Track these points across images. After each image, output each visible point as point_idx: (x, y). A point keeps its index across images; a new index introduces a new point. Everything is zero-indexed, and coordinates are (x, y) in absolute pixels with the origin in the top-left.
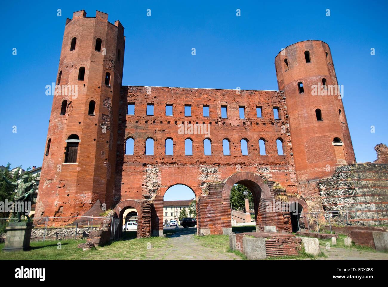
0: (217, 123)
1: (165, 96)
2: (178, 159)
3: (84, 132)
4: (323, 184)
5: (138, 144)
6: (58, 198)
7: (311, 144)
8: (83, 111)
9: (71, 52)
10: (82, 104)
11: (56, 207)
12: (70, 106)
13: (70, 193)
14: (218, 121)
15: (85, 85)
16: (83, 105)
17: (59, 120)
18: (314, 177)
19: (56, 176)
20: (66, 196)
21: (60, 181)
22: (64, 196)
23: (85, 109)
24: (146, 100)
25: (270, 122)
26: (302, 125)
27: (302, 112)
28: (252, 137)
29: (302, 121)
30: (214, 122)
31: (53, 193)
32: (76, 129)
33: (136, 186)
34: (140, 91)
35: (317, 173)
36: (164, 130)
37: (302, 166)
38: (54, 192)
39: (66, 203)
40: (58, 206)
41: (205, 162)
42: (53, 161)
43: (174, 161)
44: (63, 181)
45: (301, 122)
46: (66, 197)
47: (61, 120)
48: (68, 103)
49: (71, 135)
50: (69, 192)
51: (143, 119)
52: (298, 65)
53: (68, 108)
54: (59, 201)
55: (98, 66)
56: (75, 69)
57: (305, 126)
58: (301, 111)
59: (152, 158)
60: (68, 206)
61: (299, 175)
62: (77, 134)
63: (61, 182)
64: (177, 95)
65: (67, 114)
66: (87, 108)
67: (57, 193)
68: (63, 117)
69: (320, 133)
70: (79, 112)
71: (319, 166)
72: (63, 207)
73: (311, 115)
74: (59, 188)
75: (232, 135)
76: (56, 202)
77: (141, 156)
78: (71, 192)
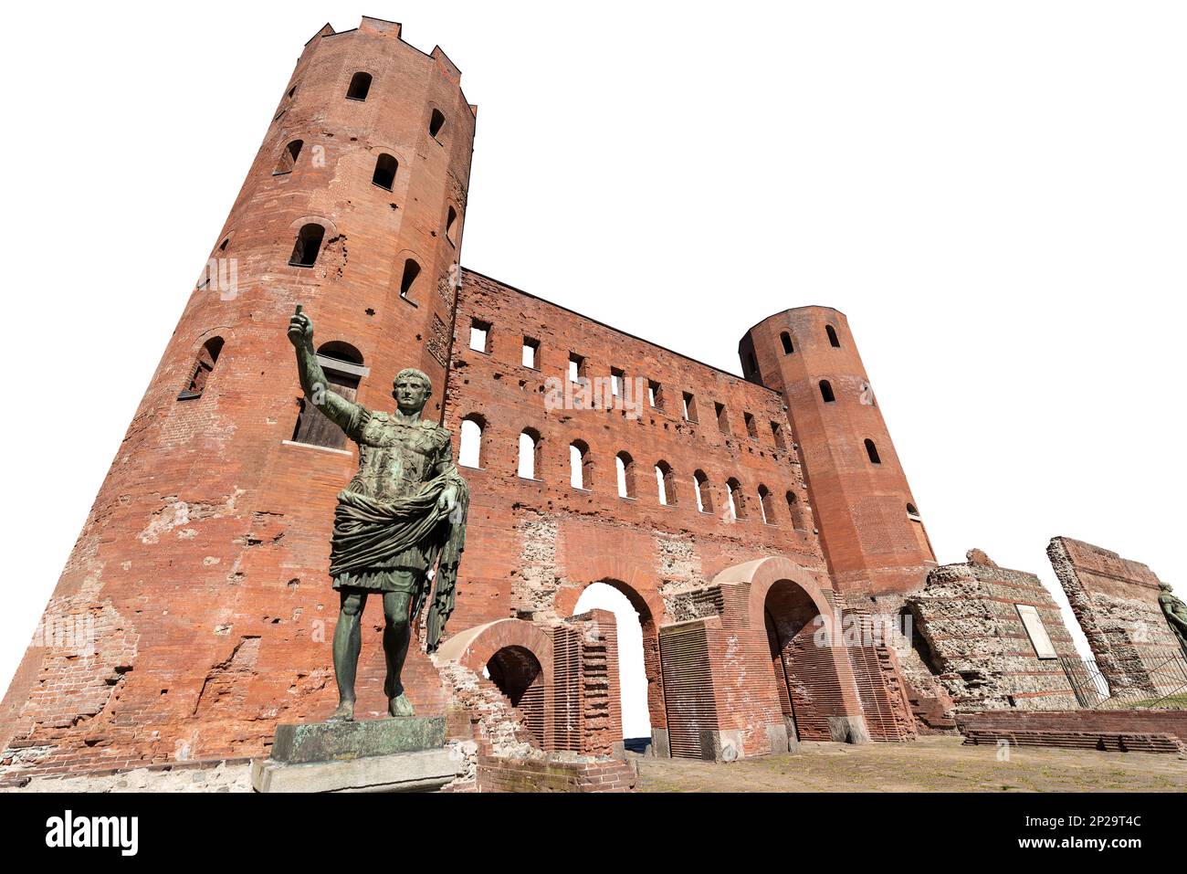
0: (678, 427)
1: (567, 333)
2: (603, 506)
3: (384, 346)
4: (927, 604)
5: (501, 440)
6: (239, 594)
7: (867, 512)
8: (386, 280)
9: (351, 102)
10: (382, 255)
11: (221, 638)
12: (334, 246)
13: (301, 575)
14: (680, 426)
15: (394, 206)
16: (384, 261)
17: (280, 281)
18: (884, 589)
19: (240, 491)
20: (283, 585)
21: (262, 513)
22: (274, 585)
23: (392, 276)
24: (521, 326)
25: (771, 453)
26: (839, 469)
27: (837, 440)
28: (745, 479)
29: (839, 459)
30: (672, 426)
31: (208, 570)
32: (355, 328)
33: (491, 574)
34: (507, 298)
35: (892, 578)
36: (568, 418)
37: (849, 560)
38: (215, 561)
39: (276, 621)
40: (233, 633)
41: (663, 524)
42: (232, 426)
43: (593, 508)
44: (274, 518)
45: (837, 462)
46: (278, 592)
47: (294, 282)
48: (327, 236)
49: (333, 342)
50: (298, 570)
51: (514, 373)
52: (815, 346)
53: (327, 252)
54: (238, 610)
55: (433, 177)
56: (364, 151)
57: (847, 471)
58: (834, 438)
59: (538, 489)
60: (287, 633)
61: (843, 582)
62: (355, 345)
63: (266, 518)
64: (594, 339)
65: (319, 269)
66: (396, 276)
67: (237, 566)
68: (301, 275)
69: (882, 490)
70: (369, 276)
71: (892, 562)
72: (256, 642)
73: (859, 450)
74: (247, 547)
75: (709, 465)
76: (225, 613)
77: (507, 479)
78: (308, 571)
